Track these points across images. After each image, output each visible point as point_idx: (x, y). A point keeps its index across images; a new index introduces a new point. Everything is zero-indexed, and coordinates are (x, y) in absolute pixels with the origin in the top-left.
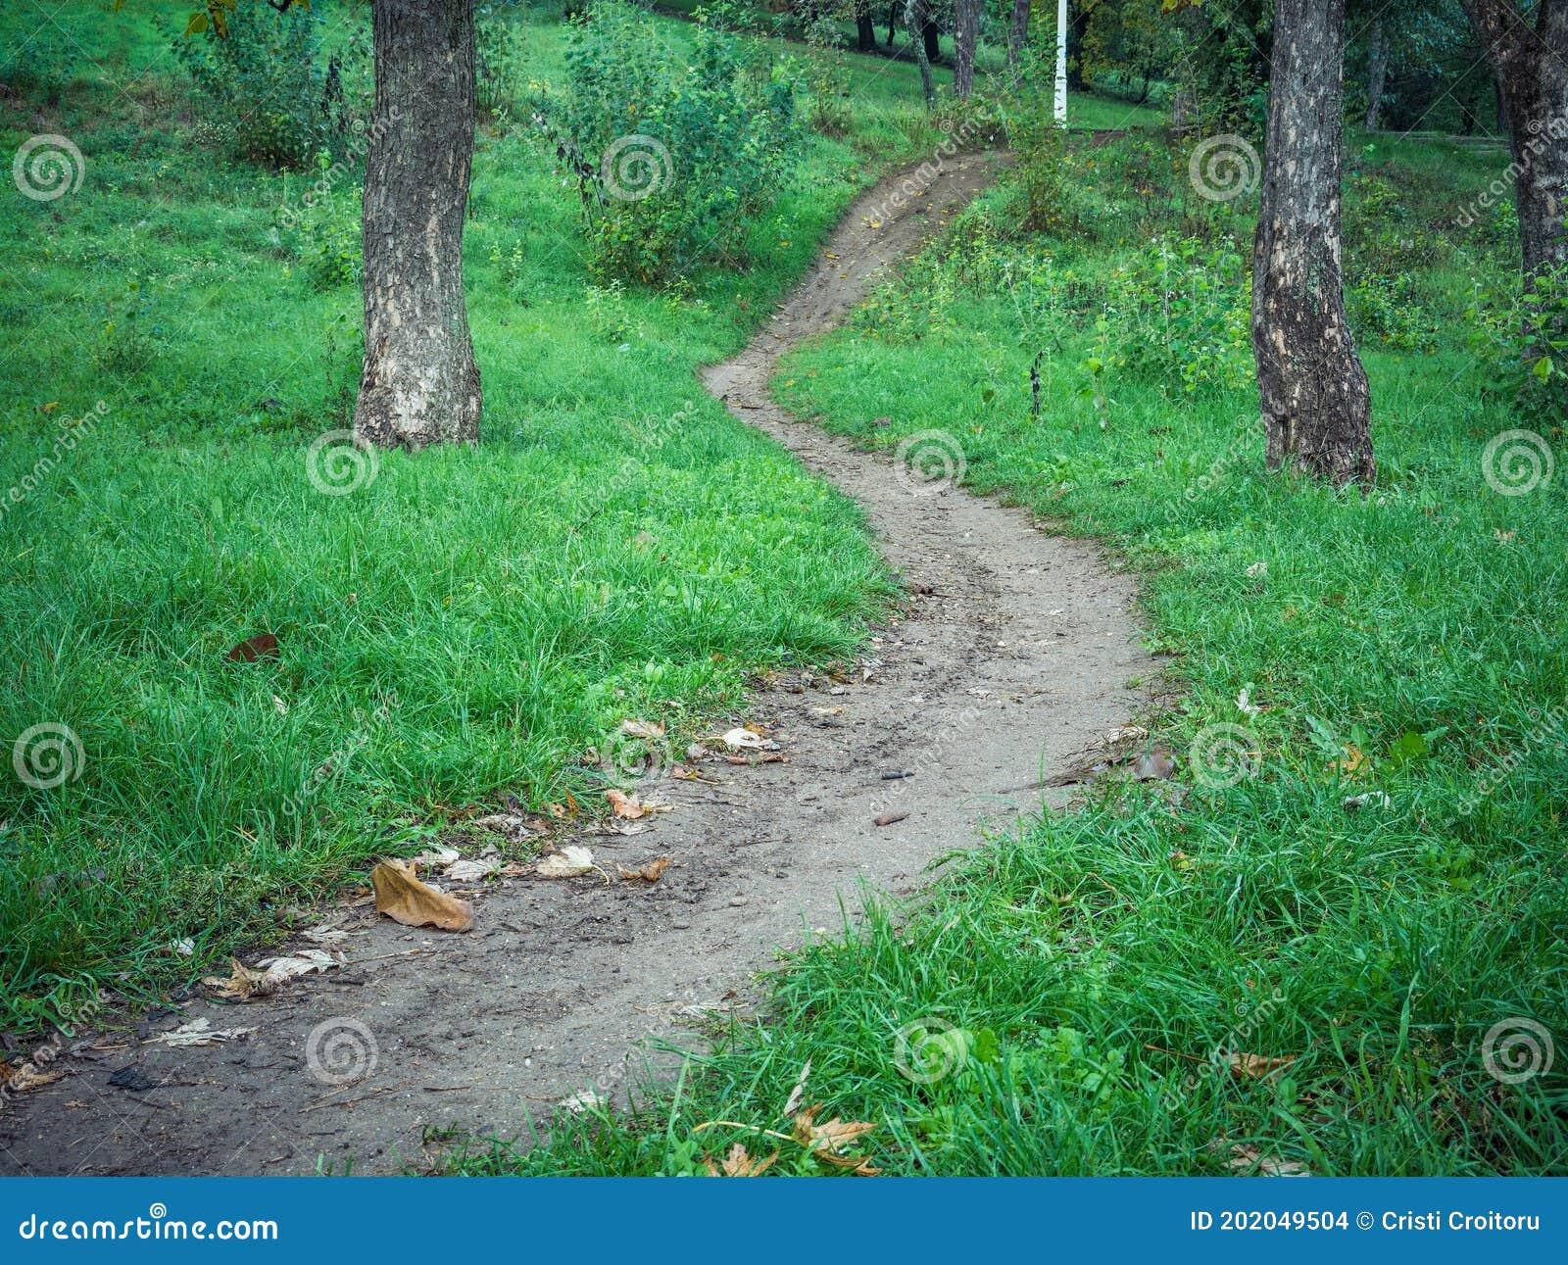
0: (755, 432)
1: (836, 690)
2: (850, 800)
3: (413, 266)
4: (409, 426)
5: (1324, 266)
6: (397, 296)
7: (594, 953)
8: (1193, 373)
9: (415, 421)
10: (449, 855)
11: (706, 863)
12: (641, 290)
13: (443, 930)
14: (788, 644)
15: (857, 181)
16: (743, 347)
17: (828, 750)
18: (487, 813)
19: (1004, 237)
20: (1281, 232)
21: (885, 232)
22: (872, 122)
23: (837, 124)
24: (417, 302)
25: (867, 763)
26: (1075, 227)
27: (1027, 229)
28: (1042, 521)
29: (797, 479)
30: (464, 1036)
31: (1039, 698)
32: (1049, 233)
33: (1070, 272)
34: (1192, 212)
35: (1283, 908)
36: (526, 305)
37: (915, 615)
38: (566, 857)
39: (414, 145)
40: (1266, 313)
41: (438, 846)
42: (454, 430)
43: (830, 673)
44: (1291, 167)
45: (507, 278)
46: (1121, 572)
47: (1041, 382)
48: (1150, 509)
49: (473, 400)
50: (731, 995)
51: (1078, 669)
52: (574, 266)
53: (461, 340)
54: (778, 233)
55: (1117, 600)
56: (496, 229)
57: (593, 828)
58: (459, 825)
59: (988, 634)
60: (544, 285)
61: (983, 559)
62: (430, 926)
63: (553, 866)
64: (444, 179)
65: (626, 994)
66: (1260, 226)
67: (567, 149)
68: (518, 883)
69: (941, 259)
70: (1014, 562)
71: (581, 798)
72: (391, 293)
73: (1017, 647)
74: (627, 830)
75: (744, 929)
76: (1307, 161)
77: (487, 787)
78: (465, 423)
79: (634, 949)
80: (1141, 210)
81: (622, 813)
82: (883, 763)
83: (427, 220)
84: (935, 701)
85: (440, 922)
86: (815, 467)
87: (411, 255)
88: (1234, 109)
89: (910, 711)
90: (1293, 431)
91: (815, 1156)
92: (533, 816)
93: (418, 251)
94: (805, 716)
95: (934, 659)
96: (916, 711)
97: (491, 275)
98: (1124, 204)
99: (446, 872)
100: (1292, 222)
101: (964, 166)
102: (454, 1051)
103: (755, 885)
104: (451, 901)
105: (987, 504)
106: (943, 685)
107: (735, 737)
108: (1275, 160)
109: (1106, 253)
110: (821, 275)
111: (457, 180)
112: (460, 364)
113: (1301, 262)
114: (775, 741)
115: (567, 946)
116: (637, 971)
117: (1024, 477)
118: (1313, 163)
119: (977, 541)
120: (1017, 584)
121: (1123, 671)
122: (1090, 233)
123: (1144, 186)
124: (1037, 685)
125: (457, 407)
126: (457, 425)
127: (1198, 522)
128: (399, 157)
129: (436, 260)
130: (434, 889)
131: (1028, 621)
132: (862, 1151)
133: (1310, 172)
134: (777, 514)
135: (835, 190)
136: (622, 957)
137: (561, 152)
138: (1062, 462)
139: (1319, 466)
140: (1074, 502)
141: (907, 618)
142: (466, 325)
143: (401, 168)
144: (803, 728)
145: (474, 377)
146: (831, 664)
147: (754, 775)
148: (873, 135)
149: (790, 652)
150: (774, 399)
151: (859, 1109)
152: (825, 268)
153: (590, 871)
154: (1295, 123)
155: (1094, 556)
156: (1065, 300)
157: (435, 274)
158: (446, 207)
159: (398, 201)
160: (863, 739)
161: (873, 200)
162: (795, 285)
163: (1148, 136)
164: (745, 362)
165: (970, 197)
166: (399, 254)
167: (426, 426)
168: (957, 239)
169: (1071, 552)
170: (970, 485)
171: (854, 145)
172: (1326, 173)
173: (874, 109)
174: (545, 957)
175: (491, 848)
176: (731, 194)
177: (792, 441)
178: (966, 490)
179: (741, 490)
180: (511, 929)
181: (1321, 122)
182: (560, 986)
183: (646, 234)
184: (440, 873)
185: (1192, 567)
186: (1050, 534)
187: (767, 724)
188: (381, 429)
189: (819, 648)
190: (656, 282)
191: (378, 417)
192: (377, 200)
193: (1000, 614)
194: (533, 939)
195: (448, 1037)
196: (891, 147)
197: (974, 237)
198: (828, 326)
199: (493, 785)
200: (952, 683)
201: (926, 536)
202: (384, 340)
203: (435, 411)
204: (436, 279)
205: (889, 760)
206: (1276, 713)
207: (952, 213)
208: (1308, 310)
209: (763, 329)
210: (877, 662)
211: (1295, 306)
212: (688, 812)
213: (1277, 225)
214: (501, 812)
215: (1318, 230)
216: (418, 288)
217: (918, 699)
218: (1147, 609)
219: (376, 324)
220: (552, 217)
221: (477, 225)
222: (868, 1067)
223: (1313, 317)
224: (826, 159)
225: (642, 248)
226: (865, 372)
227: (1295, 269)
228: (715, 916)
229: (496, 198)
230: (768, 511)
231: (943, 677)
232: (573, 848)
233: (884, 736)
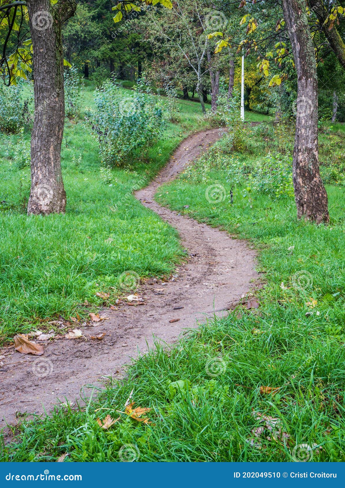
0: (148, 210)
1: (163, 284)
2: (163, 316)
3: (46, 161)
4: (44, 208)
5: (313, 160)
6: (41, 170)
7: (80, 361)
8: (278, 192)
9: (46, 207)
10: (39, 333)
11: (117, 334)
12: (117, 168)
13: (34, 355)
14: (150, 270)
15: (182, 137)
16: (147, 185)
17: (158, 301)
18: (52, 320)
19: (225, 153)
20: (301, 150)
21: (190, 152)
22: (186, 119)
23: (176, 120)
24: (47, 171)
25: (170, 305)
26: (246, 150)
27: (232, 150)
28: (231, 235)
29: (159, 223)
30: (35, 386)
31: (224, 286)
32: (238, 152)
33: (244, 163)
34: (280, 146)
35: (283, 344)
36: (82, 173)
37: (190, 262)
38: (74, 333)
39: (46, 125)
40: (297, 174)
41: (36, 330)
42: (58, 209)
43: (162, 279)
44: (303, 131)
45: (77, 165)
46: (253, 249)
47: (233, 194)
48: (262, 231)
49: (64, 200)
50: (117, 372)
51: (236, 277)
52: (98, 161)
53: (61, 183)
54: (158, 152)
55: (250, 257)
56: (74, 151)
57: (85, 324)
58: (43, 324)
59: (211, 267)
60: (88, 167)
61: (213, 246)
62: (30, 354)
63: (71, 335)
64: (55, 135)
65: (87, 372)
66: (295, 148)
67: (95, 127)
68: (59, 341)
69: (206, 159)
70: (222, 247)
71: (82, 316)
72: (39, 169)
73: (219, 271)
74: (95, 325)
75: (125, 353)
76: (308, 129)
77: (53, 312)
78: (61, 207)
79: (91, 360)
80: (266, 145)
81: (94, 320)
82: (175, 305)
83: (50, 147)
84: (193, 287)
85: (33, 352)
86: (166, 220)
87: (45, 158)
88: (292, 116)
89: (185, 290)
90: (305, 208)
91: (130, 418)
92: (66, 321)
93: (47, 156)
94: (153, 291)
95: (194, 274)
96: (187, 290)
97: (73, 164)
98: (261, 143)
99: (38, 338)
100: (304, 147)
101: (213, 132)
102: (32, 390)
103: (131, 340)
104: (38, 347)
105: (216, 230)
106: (195, 282)
107: (130, 298)
108: (299, 129)
109: (255, 157)
110: (171, 164)
111: (59, 135)
112: (60, 190)
113: (307, 158)
114: (143, 299)
115: (71, 359)
116: (91, 366)
117: (226, 222)
118: (310, 130)
119: (212, 241)
120: (222, 253)
121: (249, 277)
122: (251, 151)
123: (265, 138)
124: (223, 282)
125: (59, 202)
126: (59, 208)
127: (276, 234)
128: (42, 129)
129: (52, 159)
130: (33, 343)
131: (223, 264)
132: (146, 416)
133: (309, 132)
134: (151, 233)
135: (175, 139)
136: (87, 362)
137: (93, 128)
138: (238, 218)
139: (312, 218)
140: (240, 229)
141: (188, 263)
142: (62, 178)
143: (42, 132)
144: (152, 295)
145: (64, 194)
146: (162, 277)
147: (135, 309)
148: (186, 123)
149: (151, 273)
150: (156, 200)
151: (148, 404)
152: (172, 162)
153: (81, 337)
154: (304, 118)
155: (245, 245)
156: (243, 171)
157: (52, 163)
158: (56, 143)
159: (41, 141)
160: (169, 298)
161: (187, 142)
162: (163, 167)
163: (268, 124)
164: (148, 189)
165: (214, 141)
166: (41, 157)
167: (50, 208)
168: (211, 153)
169: (239, 244)
170: (211, 224)
171: (181, 126)
172: (314, 132)
173: (187, 116)
174: (64, 362)
175: (52, 331)
176: (144, 140)
177: (160, 212)
178: (210, 226)
179: (140, 226)
180: (55, 354)
181: (312, 118)
182: (67, 370)
183: (119, 152)
184: (36, 338)
185: (274, 247)
186: (234, 238)
187: (141, 294)
188: (36, 209)
189: (159, 272)
190: (122, 166)
191: (35, 206)
192: (35, 142)
193: (216, 262)
194: (61, 357)
195: (31, 386)
196: (192, 127)
197: (216, 152)
198: (173, 179)
199: (54, 312)
200: (199, 281)
201: (197, 239)
202: (37, 183)
203: (52, 204)
204: (53, 165)
205: (177, 304)
206: (291, 289)
207: (210, 146)
208: (309, 172)
209: (153, 179)
210: (176, 276)
211: (305, 171)
212: (113, 319)
213: (299, 148)
214: (57, 320)
215: (311, 149)
216: (47, 167)
217: (188, 286)
218: (259, 259)
219: (34, 178)
220: (91, 147)
221: (68, 150)
222: (152, 392)
223: (310, 175)
224: (173, 130)
225: (117, 156)
226: (182, 192)
227: (305, 161)
228: (116, 350)
229: (74, 141)
230: (148, 232)
231: (196, 280)
232: (76, 330)
233: (176, 297)
